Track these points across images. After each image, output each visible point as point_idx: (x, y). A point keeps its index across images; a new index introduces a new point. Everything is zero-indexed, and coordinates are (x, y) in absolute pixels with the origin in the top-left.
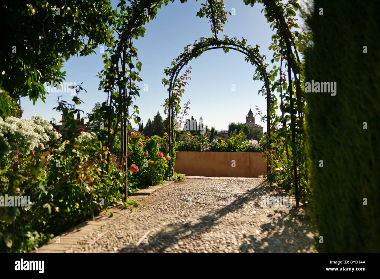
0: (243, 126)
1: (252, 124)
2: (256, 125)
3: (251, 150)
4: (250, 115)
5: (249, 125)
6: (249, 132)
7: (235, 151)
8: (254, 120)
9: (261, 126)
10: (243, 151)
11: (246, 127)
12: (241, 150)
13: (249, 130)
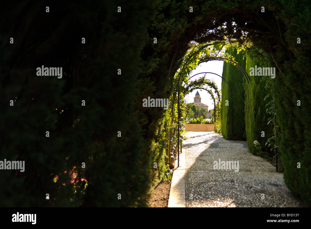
0: (191, 105)
1: (199, 103)
2: (202, 104)
3: (207, 123)
4: (197, 96)
5: (196, 104)
6: (197, 110)
7: (200, 123)
8: (200, 100)
9: (206, 105)
10: (204, 123)
11: (194, 106)
12: (203, 123)
13: (196, 108)
